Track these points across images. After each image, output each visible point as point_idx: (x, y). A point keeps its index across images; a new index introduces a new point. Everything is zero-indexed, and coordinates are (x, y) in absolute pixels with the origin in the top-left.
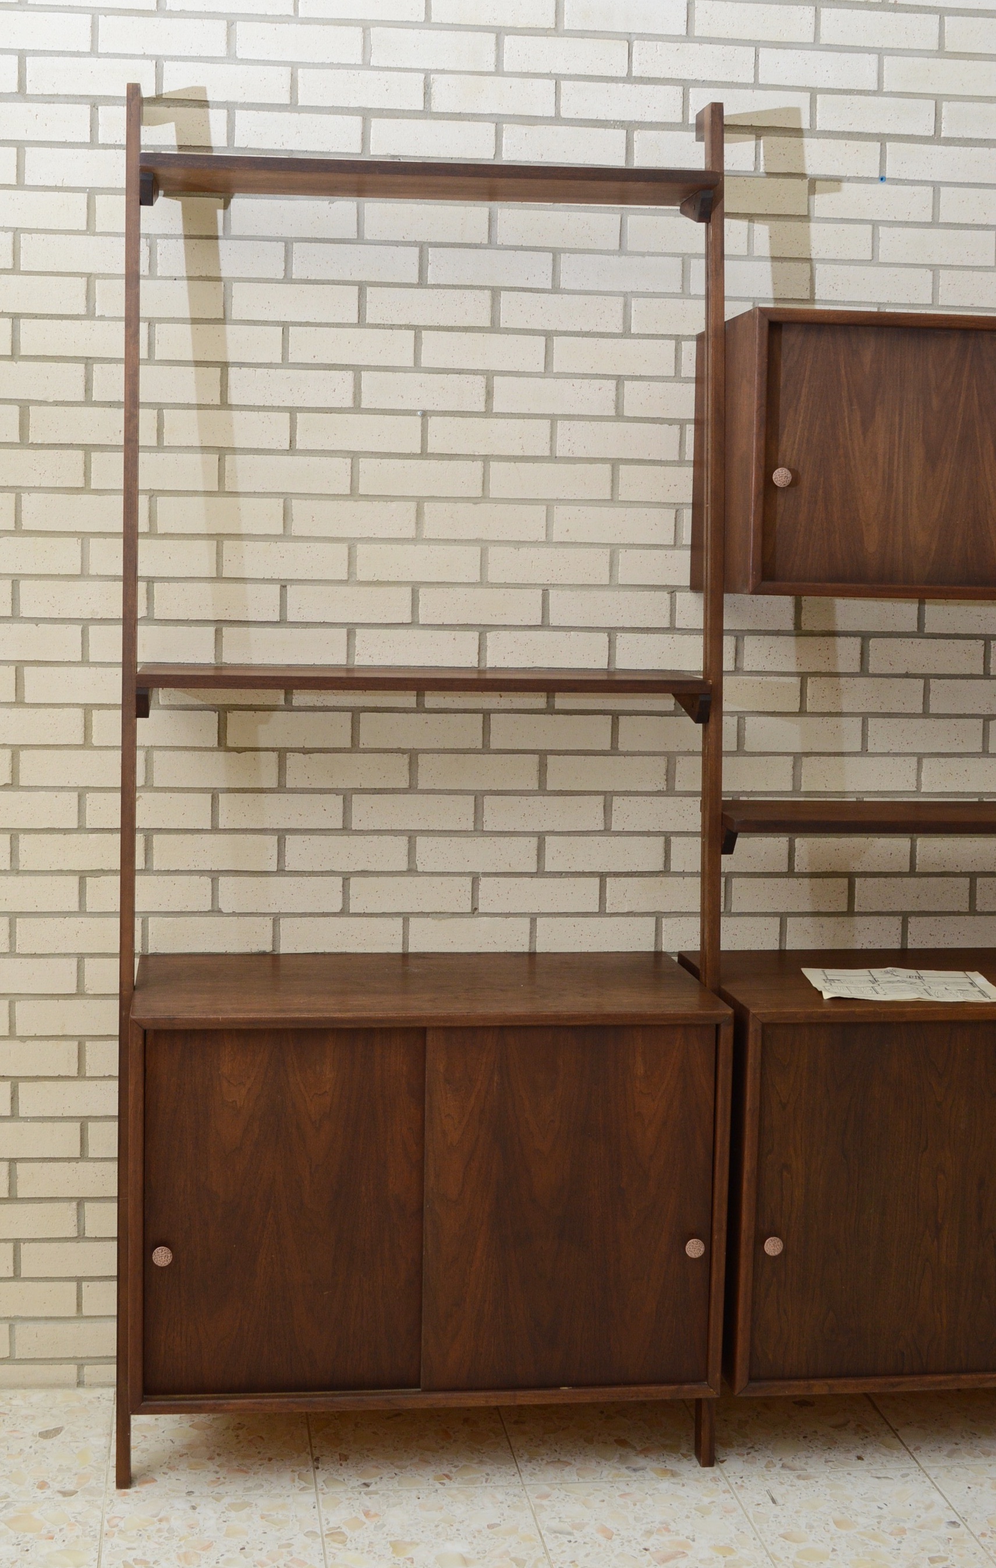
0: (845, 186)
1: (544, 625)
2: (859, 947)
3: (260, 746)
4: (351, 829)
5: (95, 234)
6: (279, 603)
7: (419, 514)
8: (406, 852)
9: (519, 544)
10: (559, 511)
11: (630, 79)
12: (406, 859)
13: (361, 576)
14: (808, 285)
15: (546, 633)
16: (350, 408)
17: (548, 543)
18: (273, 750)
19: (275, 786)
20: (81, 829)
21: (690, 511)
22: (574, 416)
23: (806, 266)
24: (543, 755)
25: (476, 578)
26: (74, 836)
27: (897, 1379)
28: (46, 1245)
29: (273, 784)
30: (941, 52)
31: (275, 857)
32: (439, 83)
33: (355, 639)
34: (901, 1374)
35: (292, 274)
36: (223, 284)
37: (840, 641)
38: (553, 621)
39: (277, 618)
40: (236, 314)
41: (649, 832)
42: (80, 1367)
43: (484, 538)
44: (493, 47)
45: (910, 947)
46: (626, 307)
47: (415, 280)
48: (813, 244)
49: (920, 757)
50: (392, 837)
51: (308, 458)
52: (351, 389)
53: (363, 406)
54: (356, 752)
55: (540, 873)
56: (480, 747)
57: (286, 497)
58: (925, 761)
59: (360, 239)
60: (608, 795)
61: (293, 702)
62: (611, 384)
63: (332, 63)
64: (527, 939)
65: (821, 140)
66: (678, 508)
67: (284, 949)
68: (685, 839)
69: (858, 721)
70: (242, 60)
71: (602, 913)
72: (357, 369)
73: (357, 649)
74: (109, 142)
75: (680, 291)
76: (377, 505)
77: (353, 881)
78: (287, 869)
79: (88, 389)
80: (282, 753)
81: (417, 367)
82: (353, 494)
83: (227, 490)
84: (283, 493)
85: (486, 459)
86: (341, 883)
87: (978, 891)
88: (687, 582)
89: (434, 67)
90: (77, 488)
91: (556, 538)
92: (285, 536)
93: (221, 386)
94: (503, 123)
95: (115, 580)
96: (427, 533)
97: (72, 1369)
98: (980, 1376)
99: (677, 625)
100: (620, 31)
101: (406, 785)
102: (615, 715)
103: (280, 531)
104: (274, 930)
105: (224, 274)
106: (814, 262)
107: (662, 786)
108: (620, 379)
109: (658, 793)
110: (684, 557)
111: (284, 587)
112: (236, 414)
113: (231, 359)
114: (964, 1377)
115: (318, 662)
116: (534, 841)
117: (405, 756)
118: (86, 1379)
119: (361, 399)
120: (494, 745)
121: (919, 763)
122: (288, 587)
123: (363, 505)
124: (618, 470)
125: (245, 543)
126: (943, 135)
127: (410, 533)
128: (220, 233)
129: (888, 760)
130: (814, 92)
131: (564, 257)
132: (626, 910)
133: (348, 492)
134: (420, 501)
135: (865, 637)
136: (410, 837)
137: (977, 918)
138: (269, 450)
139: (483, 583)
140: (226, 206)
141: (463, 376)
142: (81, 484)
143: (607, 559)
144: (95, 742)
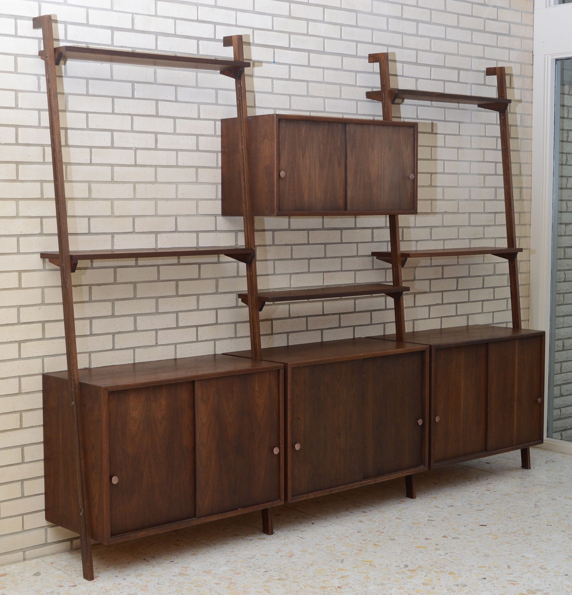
0: (263, 64)
1: (176, 231)
2: (275, 346)
3: (83, 284)
4: (115, 315)
5: (18, 73)
6: (88, 225)
7: (135, 188)
8: (133, 323)
9: (167, 200)
10: (181, 187)
11: (198, 21)
12: (133, 325)
13: (116, 214)
14: (253, 101)
15: (177, 234)
16: (110, 147)
17: (177, 199)
18: (87, 285)
19: (88, 300)
20: (19, 323)
21: (221, 186)
22: (183, 150)
23: (253, 94)
24: (177, 281)
25: (154, 213)
26: (16, 327)
27: (331, 489)
28: (10, 502)
29: (87, 299)
30: (290, 17)
31: (89, 329)
32: (137, 18)
33: (114, 239)
34: (332, 487)
35: (89, 92)
36: (65, 95)
37: (267, 233)
38: (179, 229)
39: (87, 232)
40: (70, 108)
41: (211, 308)
42: (24, 552)
43: (156, 198)
44: (154, 5)
45: (290, 345)
46: (199, 108)
47: (131, 96)
48: (255, 86)
49: (291, 274)
50: (129, 317)
51: (96, 167)
52: (110, 139)
53: (115, 146)
54: (116, 284)
55: (178, 327)
56: (157, 279)
57: (89, 182)
58: (292, 276)
59: (111, 80)
60: (198, 295)
61: (94, 265)
62: (195, 137)
63: (101, 8)
64: (174, 353)
65: (256, 47)
66: (216, 184)
67: (93, 366)
68: (222, 310)
69: (272, 262)
70: (69, 4)
71: (197, 341)
72: (112, 131)
73: (115, 243)
74: (22, 35)
75: (215, 102)
76: (121, 185)
77: (116, 336)
78: (93, 333)
79: (17, 138)
80: (90, 286)
81: (132, 131)
82: (112, 181)
83: (68, 180)
84: (88, 181)
85: (156, 166)
86: (112, 337)
87: (308, 323)
88: (221, 213)
89: (135, 12)
90: (14, 180)
91: (179, 197)
92: (89, 199)
93: (65, 137)
94: (158, 35)
95: (29, 218)
96: (138, 196)
97: (21, 553)
98: (353, 484)
99: (218, 229)
100: (194, 2)
101: (132, 296)
102: (200, 264)
103: (87, 196)
104: (89, 358)
105: (65, 92)
106: (255, 92)
107: (215, 291)
108: (197, 136)
109: (213, 294)
110: (219, 203)
111: (89, 219)
112: (71, 149)
113: (69, 126)
114: (349, 485)
115: (102, 249)
116: (175, 315)
117: (132, 285)
118: (27, 557)
119: (114, 143)
120: (161, 279)
121: (290, 276)
122: (91, 219)
123: (116, 185)
124: (198, 171)
125: (75, 201)
126: (291, 47)
127: (132, 196)
128: (63, 75)
129: (282, 276)
130: (254, 29)
131: (179, 88)
132: (205, 339)
133: (110, 180)
134: (135, 183)
135: (274, 231)
136: (134, 317)
137: (309, 332)
138: (83, 163)
139: (156, 215)
140: (65, 64)
141: (148, 134)
142: (15, 178)
143: (195, 204)
144: (23, 286)
